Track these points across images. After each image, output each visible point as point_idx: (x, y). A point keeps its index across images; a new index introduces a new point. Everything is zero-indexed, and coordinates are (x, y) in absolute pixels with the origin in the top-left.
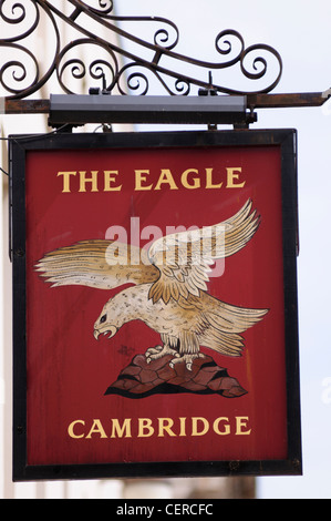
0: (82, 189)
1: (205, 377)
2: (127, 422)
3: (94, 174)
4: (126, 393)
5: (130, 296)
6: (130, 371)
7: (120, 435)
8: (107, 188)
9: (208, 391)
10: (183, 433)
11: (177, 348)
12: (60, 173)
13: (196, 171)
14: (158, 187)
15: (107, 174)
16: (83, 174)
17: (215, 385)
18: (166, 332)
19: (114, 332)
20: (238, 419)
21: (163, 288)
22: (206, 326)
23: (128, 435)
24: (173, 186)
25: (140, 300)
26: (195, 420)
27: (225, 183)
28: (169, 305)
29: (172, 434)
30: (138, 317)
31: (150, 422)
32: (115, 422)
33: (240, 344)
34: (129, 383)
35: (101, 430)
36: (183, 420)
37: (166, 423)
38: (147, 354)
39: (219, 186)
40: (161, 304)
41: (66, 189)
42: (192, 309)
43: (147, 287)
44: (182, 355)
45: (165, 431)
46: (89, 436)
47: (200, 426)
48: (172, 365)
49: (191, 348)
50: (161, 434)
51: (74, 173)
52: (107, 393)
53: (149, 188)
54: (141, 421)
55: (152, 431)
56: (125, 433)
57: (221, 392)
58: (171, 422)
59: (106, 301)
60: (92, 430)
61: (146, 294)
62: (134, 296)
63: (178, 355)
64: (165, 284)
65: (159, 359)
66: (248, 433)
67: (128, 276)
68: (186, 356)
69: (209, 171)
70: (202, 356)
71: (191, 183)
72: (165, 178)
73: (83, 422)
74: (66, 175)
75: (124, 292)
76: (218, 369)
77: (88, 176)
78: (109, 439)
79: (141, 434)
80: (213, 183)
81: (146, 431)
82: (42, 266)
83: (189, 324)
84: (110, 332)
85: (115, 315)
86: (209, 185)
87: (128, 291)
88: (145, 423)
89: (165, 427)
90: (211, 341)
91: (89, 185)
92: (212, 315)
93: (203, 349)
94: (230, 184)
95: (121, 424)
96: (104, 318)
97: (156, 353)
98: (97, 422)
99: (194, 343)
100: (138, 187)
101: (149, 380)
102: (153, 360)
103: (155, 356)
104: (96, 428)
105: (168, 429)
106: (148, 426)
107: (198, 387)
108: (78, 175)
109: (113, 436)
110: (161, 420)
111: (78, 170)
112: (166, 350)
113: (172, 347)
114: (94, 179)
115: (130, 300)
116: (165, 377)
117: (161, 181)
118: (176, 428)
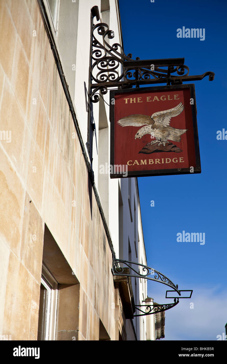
0: (131, 102)
1: (169, 148)
2: (145, 161)
3: (135, 99)
4: (145, 153)
6: (146, 147)
7: (143, 164)
8: (138, 102)
9: (170, 151)
10: (163, 163)
11: (161, 141)
12: (124, 99)
14: (153, 101)
15: (138, 98)
16: (131, 99)
17: (173, 149)
18: (157, 136)
19: (141, 137)
20: (180, 158)
22: (169, 134)
23: (146, 164)
24: (158, 100)
25: (149, 129)
26: (166, 159)
27: (174, 98)
28: (158, 129)
29: (159, 163)
30: (148, 133)
31: (152, 160)
32: (142, 161)
33: (180, 138)
34: (146, 150)
35: (137, 163)
36: (163, 159)
37: (157, 160)
38: (151, 143)
39: (172, 99)
40: (155, 129)
41: (126, 102)
42: (165, 130)
43: (151, 126)
44: (162, 142)
45: (157, 162)
46: (134, 165)
47: (168, 161)
49: (165, 140)
50: (156, 163)
51: (129, 99)
53: (151, 101)
54: (150, 160)
56: (145, 163)
57: (174, 151)
58: (159, 160)
59: (138, 129)
60: (135, 163)
61: (150, 127)
63: (161, 142)
65: (155, 143)
68: (163, 142)
69: (169, 96)
70: (168, 142)
73: (132, 161)
74: (126, 100)
75: (144, 127)
76: (173, 145)
77: (133, 99)
78: (140, 165)
79: (150, 163)
80: (170, 99)
81: (151, 163)
82: (120, 122)
83: (164, 134)
84: (140, 137)
85: (141, 133)
86: (169, 99)
87: (145, 127)
88: (151, 160)
89: (157, 161)
90: (171, 138)
91: (133, 101)
92: (171, 132)
93: (168, 140)
94: (175, 99)
96: (138, 134)
97: (154, 142)
98: (136, 161)
99: (166, 139)
100: (148, 101)
101: (152, 149)
103: (154, 143)
104: (136, 162)
105: (158, 162)
106: (152, 161)
107: (167, 150)
108: (130, 99)
109: (141, 164)
110: (156, 160)
111: (130, 98)
113: (159, 140)
116: (157, 148)
117: (154, 99)
118: (161, 161)
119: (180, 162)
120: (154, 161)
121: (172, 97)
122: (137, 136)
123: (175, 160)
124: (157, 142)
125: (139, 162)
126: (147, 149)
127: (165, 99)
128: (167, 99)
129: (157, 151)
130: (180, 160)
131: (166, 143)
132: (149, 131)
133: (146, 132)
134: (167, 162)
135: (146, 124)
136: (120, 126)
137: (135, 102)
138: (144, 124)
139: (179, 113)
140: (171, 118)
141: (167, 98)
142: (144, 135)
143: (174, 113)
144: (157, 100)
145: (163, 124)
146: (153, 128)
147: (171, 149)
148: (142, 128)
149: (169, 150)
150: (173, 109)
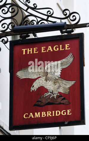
1: (60, 100)
2: (39, 113)
3: (31, 49)
4: (39, 106)
5: (40, 80)
6: (40, 100)
7: (37, 117)
8: (35, 52)
10: (53, 115)
11: (52, 93)
12: (23, 50)
13: (58, 46)
14: (48, 51)
15: (35, 49)
16: (28, 49)
17: (62, 102)
20: (68, 110)
21: (49, 77)
22: (59, 87)
23: (39, 117)
25: (43, 81)
26: (57, 111)
27: (65, 48)
28: (50, 81)
29: (51, 116)
30: (42, 85)
32: (36, 113)
33: (69, 91)
34: (40, 103)
35: (32, 116)
36: (53, 112)
37: (49, 113)
38: (44, 95)
39: (63, 49)
40: (48, 81)
41: (24, 53)
44: (53, 95)
46: (29, 118)
48: (51, 97)
50: (48, 116)
51: (26, 49)
52: (34, 106)
53: (45, 51)
54: (43, 113)
55: (45, 115)
56: (38, 116)
57: (63, 104)
60: (30, 116)
62: (41, 80)
63: (52, 95)
64: (49, 76)
65: (47, 96)
66: (71, 114)
67: (40, 75)
69: (61, 46)
71: (56, 49)
72: (49, 48)
73: (28, 114)
74: (24, 50)
76: (63, 97)
77: (30, 50)
79: (42, 116)
81: (44, 115)
84: (35, 90)
85: (36, 86)
86: (61, 49)
87: (39, 79)
88: (44, 113)
89: (49, 114)
90: (61, 90)
91: (30, 52)
94: (66, 49)
95: (37, 114)
96: (33, 86)
97: (47, 94)
98: (31, 114)
100: (43, 51)
102: (46, 96)
103: (46, 95)
104: (31, 115)
105: (50, 114)
108: (27, 49)
109: (35, 117)
110: (48, 112)
112: (49, 93)
113: (51, 93)
114: (31, 51)
115: (40, 81)
117: (48, 49)
119: (68, 114)
120: (46, 114)
121: (64, 47)
122: (32, 89)
123: (64, 113)
124: (49, 95)
125: (34, 115)
126: (40, 101)
127: (58, 49)
128: (59, 49)
129: (49, 104)
130: (68, 112)
131: (57, 96)
132: (43, 84)
133: (41, 84)
134: (57, 115)
135: (40, 76)
136: (18, 78)
137: (31, 53)
138: (39, 76)
139: (69, 64)
140: (61, 69)
141: (59, 47)
142: (39, 88)
143: (65, 64)
144: (50, 50)
145: (55, 76)
146: (46, 80)
147: (61, 101)
148: (36, 80)
149: (59, 103)
150: (64, 60)
